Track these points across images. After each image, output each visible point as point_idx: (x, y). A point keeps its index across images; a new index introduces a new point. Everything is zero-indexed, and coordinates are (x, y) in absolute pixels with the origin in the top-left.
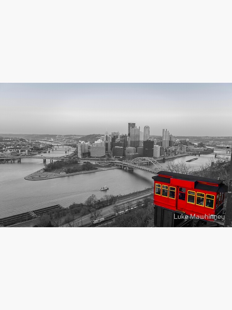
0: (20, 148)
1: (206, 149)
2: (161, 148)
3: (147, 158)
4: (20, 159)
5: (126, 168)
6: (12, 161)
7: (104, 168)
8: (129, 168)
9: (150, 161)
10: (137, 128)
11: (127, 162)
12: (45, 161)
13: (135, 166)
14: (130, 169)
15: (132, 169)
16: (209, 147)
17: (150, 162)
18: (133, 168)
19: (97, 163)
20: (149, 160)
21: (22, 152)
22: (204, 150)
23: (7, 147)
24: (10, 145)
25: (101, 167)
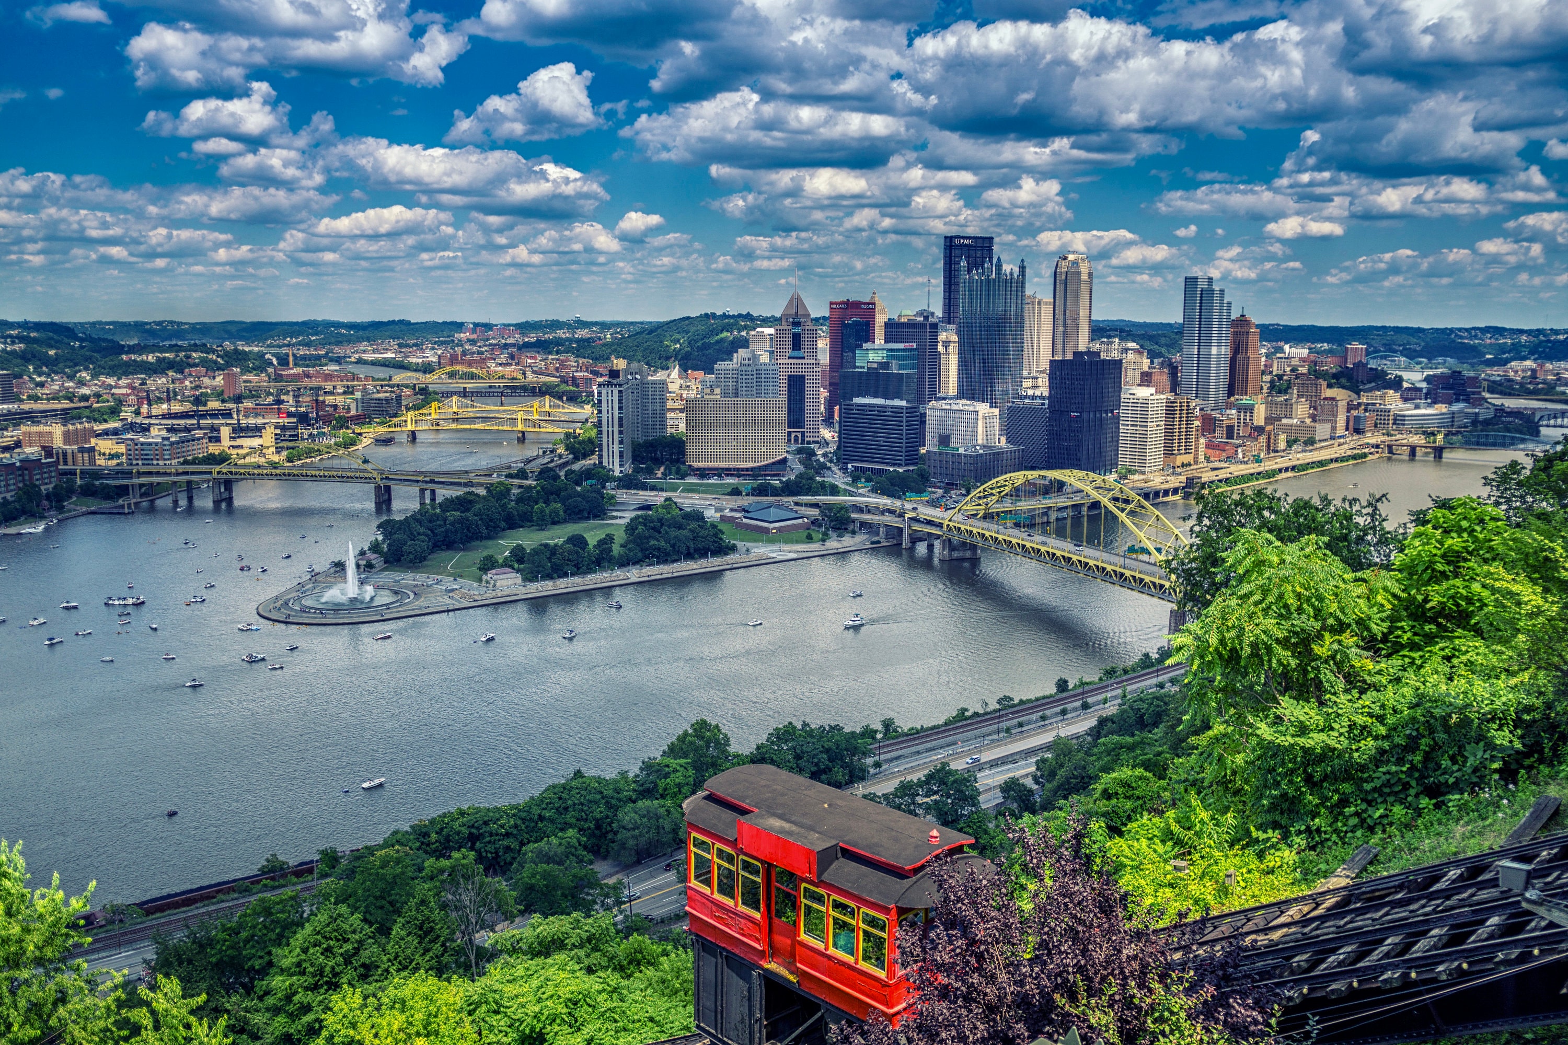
0: (228, 415)
1: (1485, 413)
2: (1170, 410)
3: (1071, 477)
4: (228, 484)
5: (931, 547)
6: (176, 502)
7: (775, 547)
8: (948, 544)
9: (1095, 495)
10: (1006, 268)
11: (933, 503)
12: (384, 500)
13: (990, 530)
14: (956, 555)
15: (968, 554)
16: (1511, 403)
17: (1096, 505)
18: (974, 547)
19: (727, 512)
20: (1088, 489)
21: (239, 442)
22: (1475, 422)
23: (145, 408)
24: (170, 397)
25: (762, 534)
